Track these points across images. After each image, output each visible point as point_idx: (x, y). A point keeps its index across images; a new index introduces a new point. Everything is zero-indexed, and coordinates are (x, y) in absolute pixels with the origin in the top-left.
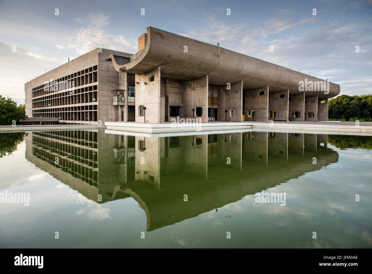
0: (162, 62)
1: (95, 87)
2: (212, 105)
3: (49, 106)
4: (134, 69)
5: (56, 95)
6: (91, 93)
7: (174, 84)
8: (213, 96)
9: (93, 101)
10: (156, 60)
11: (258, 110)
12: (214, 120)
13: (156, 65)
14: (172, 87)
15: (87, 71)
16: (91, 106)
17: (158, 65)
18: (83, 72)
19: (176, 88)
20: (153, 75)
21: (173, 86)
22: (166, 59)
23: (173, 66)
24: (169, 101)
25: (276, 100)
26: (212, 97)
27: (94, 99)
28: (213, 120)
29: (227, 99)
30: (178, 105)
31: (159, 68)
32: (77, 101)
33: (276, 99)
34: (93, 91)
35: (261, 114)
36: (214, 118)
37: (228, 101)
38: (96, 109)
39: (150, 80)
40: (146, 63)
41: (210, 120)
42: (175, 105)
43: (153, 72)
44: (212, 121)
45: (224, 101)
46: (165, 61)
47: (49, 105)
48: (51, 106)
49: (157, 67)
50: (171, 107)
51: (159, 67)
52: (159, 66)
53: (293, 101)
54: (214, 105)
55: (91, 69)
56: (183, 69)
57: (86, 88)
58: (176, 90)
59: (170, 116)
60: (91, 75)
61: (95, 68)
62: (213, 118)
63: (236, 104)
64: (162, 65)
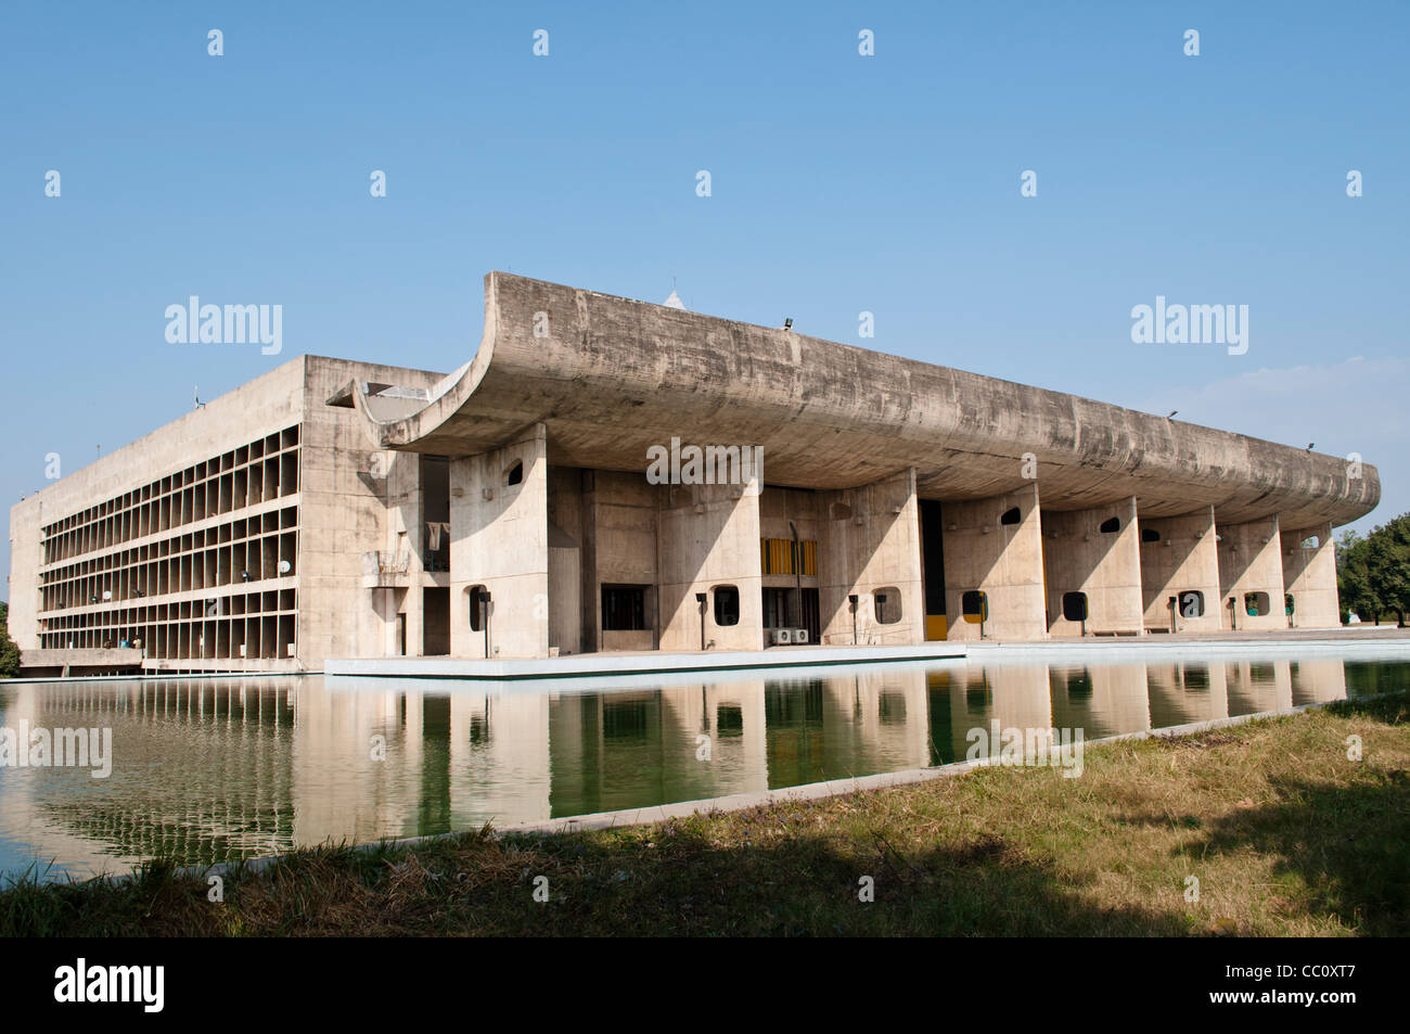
0: (549, 403)
1: (291, 515)
2: (793, 573)
3: (105, 601)
4: (437, 437)
5: (135, 551)
6: (272, 541)
7: (619, 492)
8: (795, 534)
9: (283, 575)
10: (526, 399)
11: (1001, 589)
12: (806, 640)
13: (525, 416)
14: (610, 504)
15: (258, 447)
16: (271, 596)
17: (536, 416)
18: (243, 452)
19: (628, 509)
20: (519, 460)
21: (616, 499)
22: (567, 393)
23: (600, 421)
24: (598, 562)
25: (1084, 545)
26: (792, 539)
27: (284, 566)
28: (799, 640)
29: (856, 546)
30: (640, 580)
31: (542, 431)
32: (218, 575)
33: (1086, 541)
34: (280, 532)
35: (1015, 607)
36: (806, 632)
37: (859, 557)
38: (293, 608)
39: (507, 478)
40: (484, 412)
41: (788, 641)
42: (627, 580)
43: (519, 447)
44: (793, 644)
45: (845, 559)
46: (563, 399)
47: (107, 595)
48: (116, 598)
49: (533, 425)
50: (608, 590)
51: (539, 425)
52: (542, 419)
53: (1166, 545)
54: (803, 573)
55: (273, 441)
56: (644, 428)
57: (255, 520)
58: (630, 517)
59: (604, 628)
60: (273, 463)
61: (292, 434)
62: (799, 632)
63: (895, 567)
64: (553, 415)
